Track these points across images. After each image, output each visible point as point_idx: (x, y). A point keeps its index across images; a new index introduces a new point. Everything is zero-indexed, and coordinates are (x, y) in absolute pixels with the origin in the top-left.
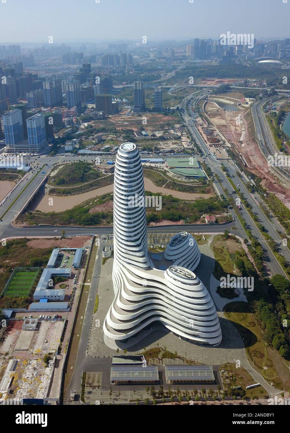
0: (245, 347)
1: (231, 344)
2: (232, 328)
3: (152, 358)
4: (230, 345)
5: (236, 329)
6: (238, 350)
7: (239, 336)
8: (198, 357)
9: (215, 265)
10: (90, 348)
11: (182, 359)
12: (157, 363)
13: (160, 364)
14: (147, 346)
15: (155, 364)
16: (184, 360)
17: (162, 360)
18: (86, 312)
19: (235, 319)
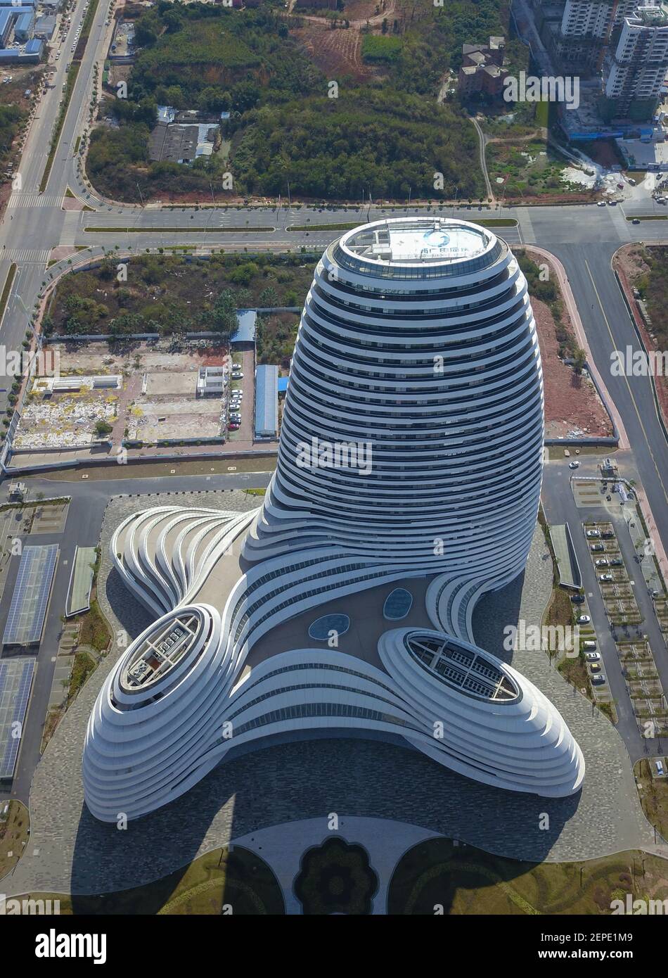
0: (73, 897)
1: (91, 852)
2: (158, 865)
3: (83, 633)
4: (90, 848)
5: (149, 881)
6: (68, 870)
7: (120, 886)
8: (63, 746)
9: (505, 854)
10: (133, 501)
11: (64, 702)
12: (65, 642)
13: (60, 651)
14: (119, 619)
15: (63, 639)
16: (61, 707)
17: (71, 654)
18: (248, 474)
19: (196, 885)
